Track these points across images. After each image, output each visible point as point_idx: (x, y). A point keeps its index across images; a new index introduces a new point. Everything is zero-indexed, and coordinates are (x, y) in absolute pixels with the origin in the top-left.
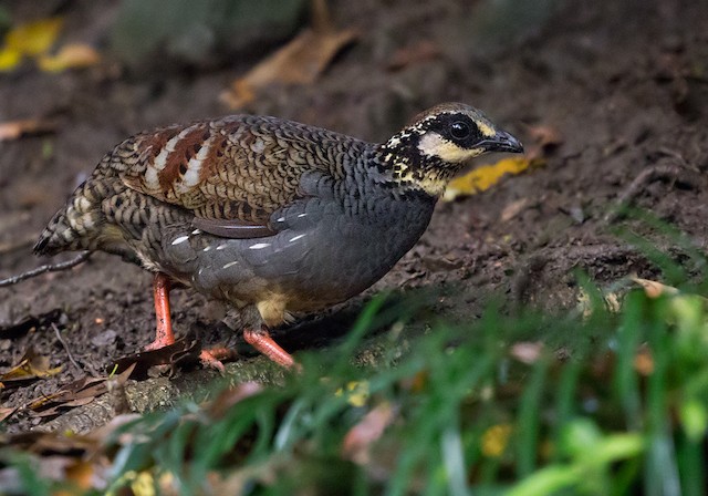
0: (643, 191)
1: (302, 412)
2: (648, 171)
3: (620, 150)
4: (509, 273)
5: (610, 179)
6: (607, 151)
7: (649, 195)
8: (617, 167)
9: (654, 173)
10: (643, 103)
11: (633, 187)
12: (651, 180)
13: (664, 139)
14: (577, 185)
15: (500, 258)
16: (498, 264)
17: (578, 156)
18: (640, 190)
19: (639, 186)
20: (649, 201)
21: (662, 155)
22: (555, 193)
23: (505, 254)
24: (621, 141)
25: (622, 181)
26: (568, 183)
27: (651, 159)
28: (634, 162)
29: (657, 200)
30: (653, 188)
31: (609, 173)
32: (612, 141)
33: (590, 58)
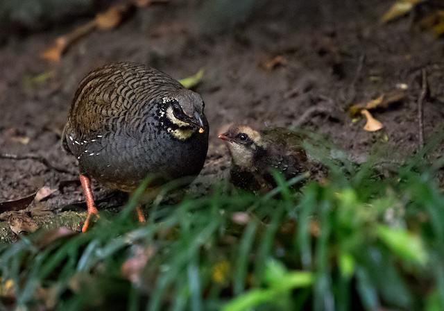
0: (309, 121)
1: (96, 247)
2: (313, 109)
3: (294, 95)
4: (223, 168)
5: (287, 113)
6: (286, 95)
7: (312, 124)
8: (292, 106)
9: (316, 111)
10: (309, 66)
11: (302, 119)
12: (314, 115)
13: (322, 90)
14: (267, 115)
15: (218, 158)
16: (216, 162)
17: (267, 97)
18: (306, 121)
19: (306, 118)
20: (311, 128)
21: (320, 100)
22: (252, 120)
23: (220, 156)
24: (295, 90)
25: (296, 115)
26: (261, 114)
27: (314, 102)
28: (303, 104)
29: (317, 128)
30: (315, 120)
31: (287, 109)
32: (290, 89)
33: (276, 37)
